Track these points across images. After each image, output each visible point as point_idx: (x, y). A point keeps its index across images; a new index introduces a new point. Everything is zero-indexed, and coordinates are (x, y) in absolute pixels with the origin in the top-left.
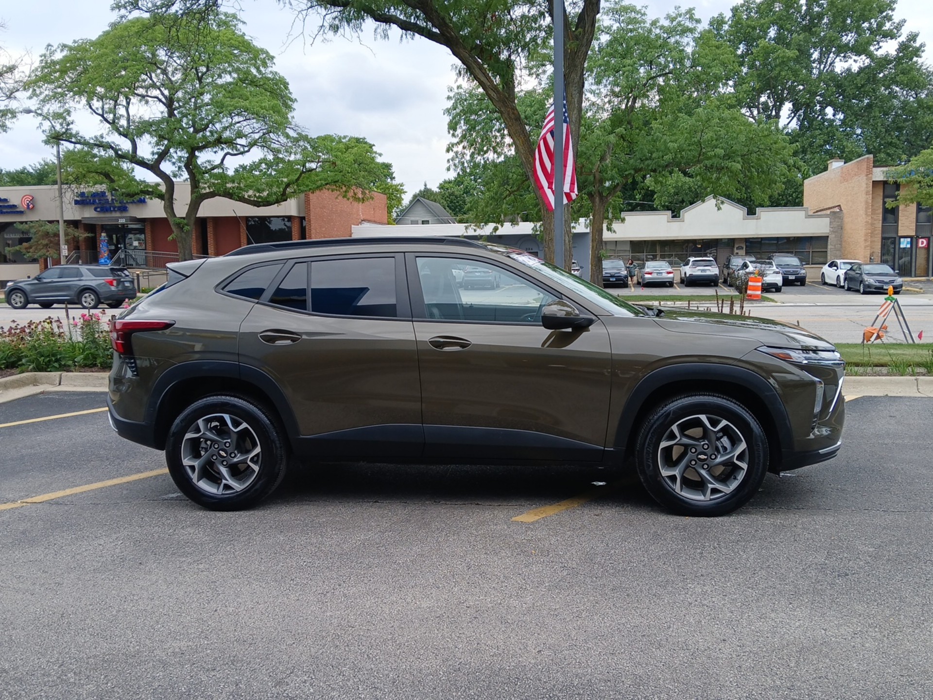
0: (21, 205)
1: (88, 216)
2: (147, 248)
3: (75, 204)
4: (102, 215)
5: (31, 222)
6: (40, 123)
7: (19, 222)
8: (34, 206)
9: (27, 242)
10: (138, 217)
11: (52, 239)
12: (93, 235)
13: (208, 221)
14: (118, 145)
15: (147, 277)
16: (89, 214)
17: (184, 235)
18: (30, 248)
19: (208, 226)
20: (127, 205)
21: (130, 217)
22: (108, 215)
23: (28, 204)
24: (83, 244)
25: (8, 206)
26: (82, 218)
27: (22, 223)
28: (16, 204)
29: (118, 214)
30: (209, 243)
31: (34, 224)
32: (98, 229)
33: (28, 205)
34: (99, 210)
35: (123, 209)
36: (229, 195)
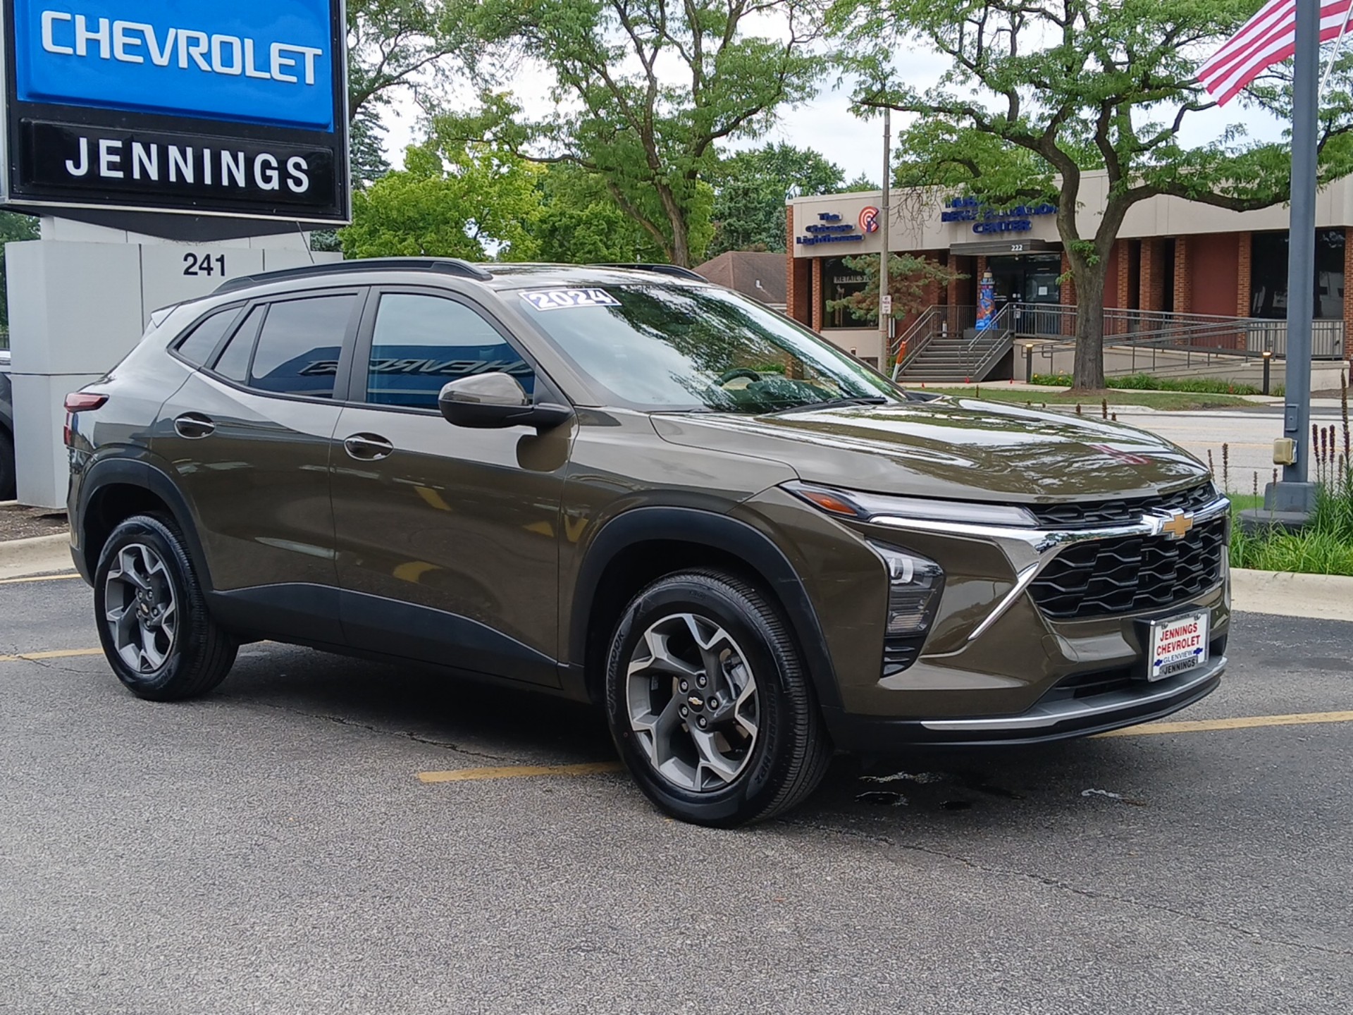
0: (858, 225)
1: (963, 242)
2: (1062, 299)
3: (944, 220)
4: (986, 239)
5: (868, 255)
6: (838, 79)
7: (851, 256)
8: (877, 227)
9: (860, 292)
10: (1046, 241)
11: (898, 285)
12: (968, 276)
13: (1177, 243)
14: (982, 107)
15: (1049, 355)
16: (965, 237)
17: (1088, 272)
18: (863, 301)
19: (1177, 254)
20: (1030, 219)
21: (1032, 241)
22: (996, 238)
23: (869, 222)
24: (954, 293)
25: (839, 227)
26: (951, 245)
27: (854, 257)
28: (850, 224)
29: (1013, 237)
30: (1175, 288)
31: (873, 259)
32: (981, 264)
33: (869, 225)
34: (980, 229)
35: (1023, 227)
36: (1180, 189)
